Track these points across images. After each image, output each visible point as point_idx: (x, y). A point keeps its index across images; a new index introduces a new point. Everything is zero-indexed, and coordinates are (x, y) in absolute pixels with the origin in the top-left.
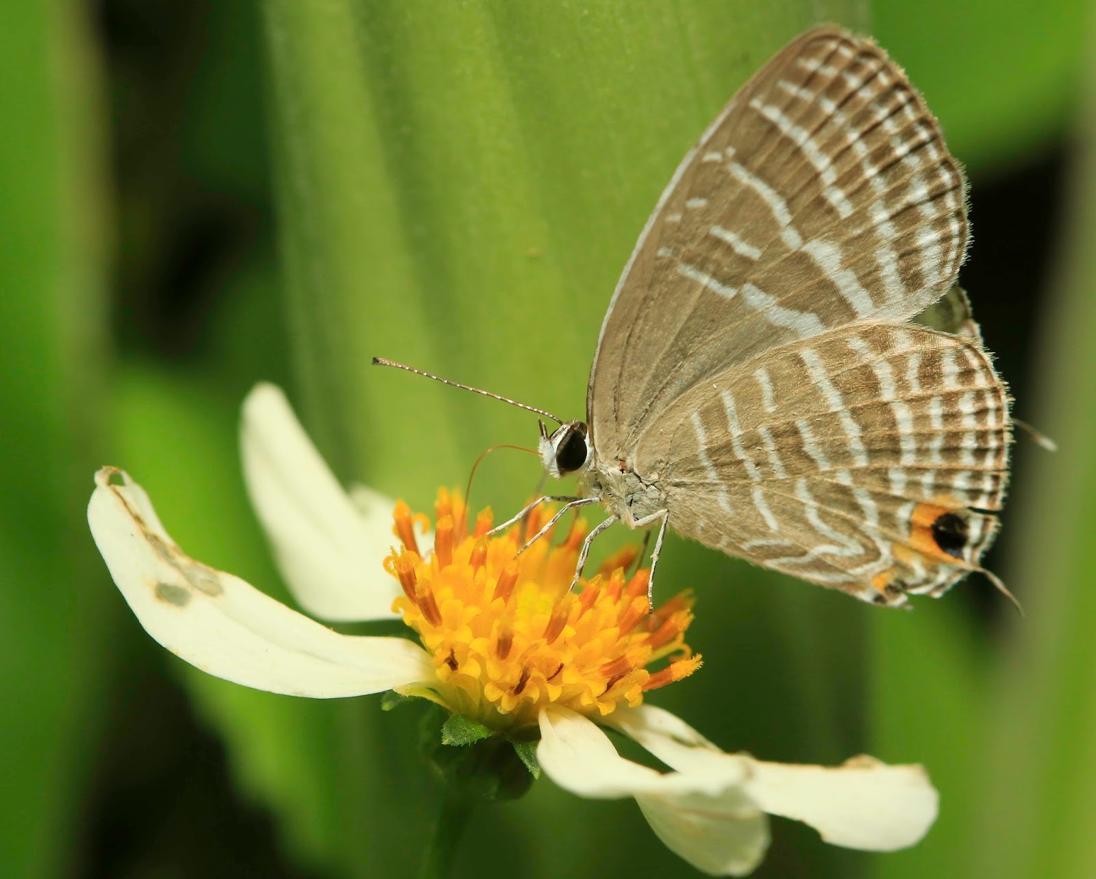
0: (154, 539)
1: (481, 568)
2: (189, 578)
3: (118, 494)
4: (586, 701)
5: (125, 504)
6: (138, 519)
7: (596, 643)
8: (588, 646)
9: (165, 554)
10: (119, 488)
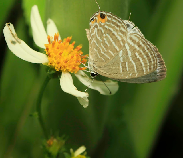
0: (12, 34)
1: (58, 49)
2: (17, 40)
3: (8, 27)
4: (69, 71)
5: (9, 28)
6: (11, 31)
7: (72, 63)
8: (71, 63)
9: (14, 36)
10: (9, 26)
